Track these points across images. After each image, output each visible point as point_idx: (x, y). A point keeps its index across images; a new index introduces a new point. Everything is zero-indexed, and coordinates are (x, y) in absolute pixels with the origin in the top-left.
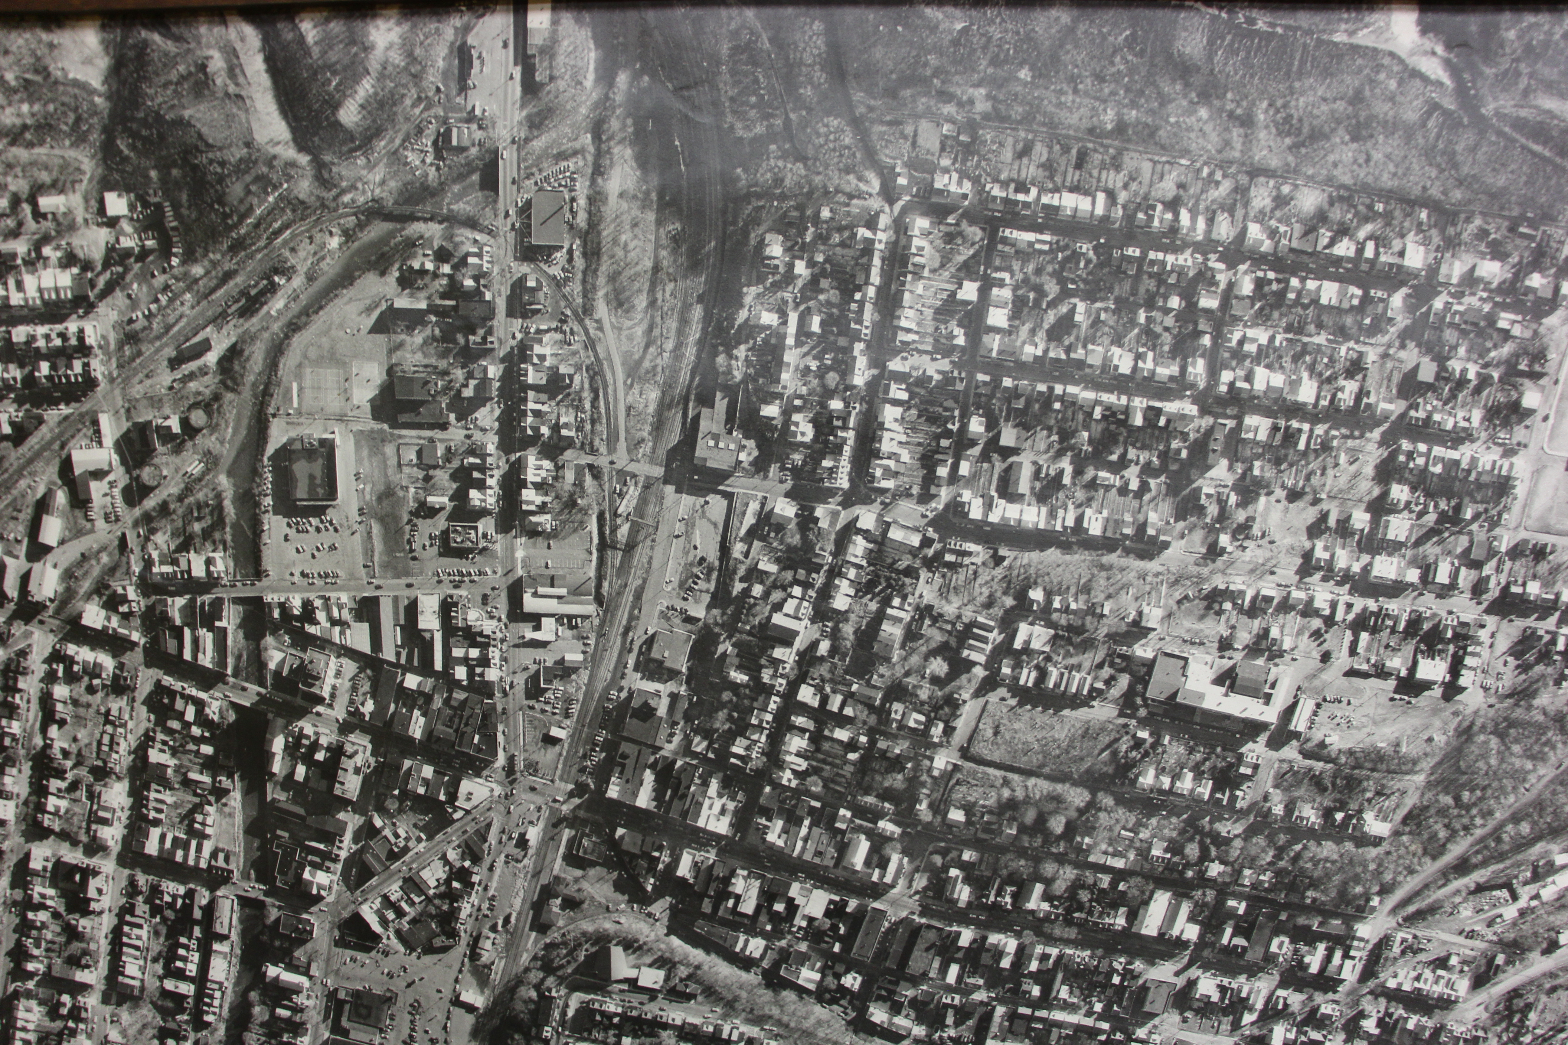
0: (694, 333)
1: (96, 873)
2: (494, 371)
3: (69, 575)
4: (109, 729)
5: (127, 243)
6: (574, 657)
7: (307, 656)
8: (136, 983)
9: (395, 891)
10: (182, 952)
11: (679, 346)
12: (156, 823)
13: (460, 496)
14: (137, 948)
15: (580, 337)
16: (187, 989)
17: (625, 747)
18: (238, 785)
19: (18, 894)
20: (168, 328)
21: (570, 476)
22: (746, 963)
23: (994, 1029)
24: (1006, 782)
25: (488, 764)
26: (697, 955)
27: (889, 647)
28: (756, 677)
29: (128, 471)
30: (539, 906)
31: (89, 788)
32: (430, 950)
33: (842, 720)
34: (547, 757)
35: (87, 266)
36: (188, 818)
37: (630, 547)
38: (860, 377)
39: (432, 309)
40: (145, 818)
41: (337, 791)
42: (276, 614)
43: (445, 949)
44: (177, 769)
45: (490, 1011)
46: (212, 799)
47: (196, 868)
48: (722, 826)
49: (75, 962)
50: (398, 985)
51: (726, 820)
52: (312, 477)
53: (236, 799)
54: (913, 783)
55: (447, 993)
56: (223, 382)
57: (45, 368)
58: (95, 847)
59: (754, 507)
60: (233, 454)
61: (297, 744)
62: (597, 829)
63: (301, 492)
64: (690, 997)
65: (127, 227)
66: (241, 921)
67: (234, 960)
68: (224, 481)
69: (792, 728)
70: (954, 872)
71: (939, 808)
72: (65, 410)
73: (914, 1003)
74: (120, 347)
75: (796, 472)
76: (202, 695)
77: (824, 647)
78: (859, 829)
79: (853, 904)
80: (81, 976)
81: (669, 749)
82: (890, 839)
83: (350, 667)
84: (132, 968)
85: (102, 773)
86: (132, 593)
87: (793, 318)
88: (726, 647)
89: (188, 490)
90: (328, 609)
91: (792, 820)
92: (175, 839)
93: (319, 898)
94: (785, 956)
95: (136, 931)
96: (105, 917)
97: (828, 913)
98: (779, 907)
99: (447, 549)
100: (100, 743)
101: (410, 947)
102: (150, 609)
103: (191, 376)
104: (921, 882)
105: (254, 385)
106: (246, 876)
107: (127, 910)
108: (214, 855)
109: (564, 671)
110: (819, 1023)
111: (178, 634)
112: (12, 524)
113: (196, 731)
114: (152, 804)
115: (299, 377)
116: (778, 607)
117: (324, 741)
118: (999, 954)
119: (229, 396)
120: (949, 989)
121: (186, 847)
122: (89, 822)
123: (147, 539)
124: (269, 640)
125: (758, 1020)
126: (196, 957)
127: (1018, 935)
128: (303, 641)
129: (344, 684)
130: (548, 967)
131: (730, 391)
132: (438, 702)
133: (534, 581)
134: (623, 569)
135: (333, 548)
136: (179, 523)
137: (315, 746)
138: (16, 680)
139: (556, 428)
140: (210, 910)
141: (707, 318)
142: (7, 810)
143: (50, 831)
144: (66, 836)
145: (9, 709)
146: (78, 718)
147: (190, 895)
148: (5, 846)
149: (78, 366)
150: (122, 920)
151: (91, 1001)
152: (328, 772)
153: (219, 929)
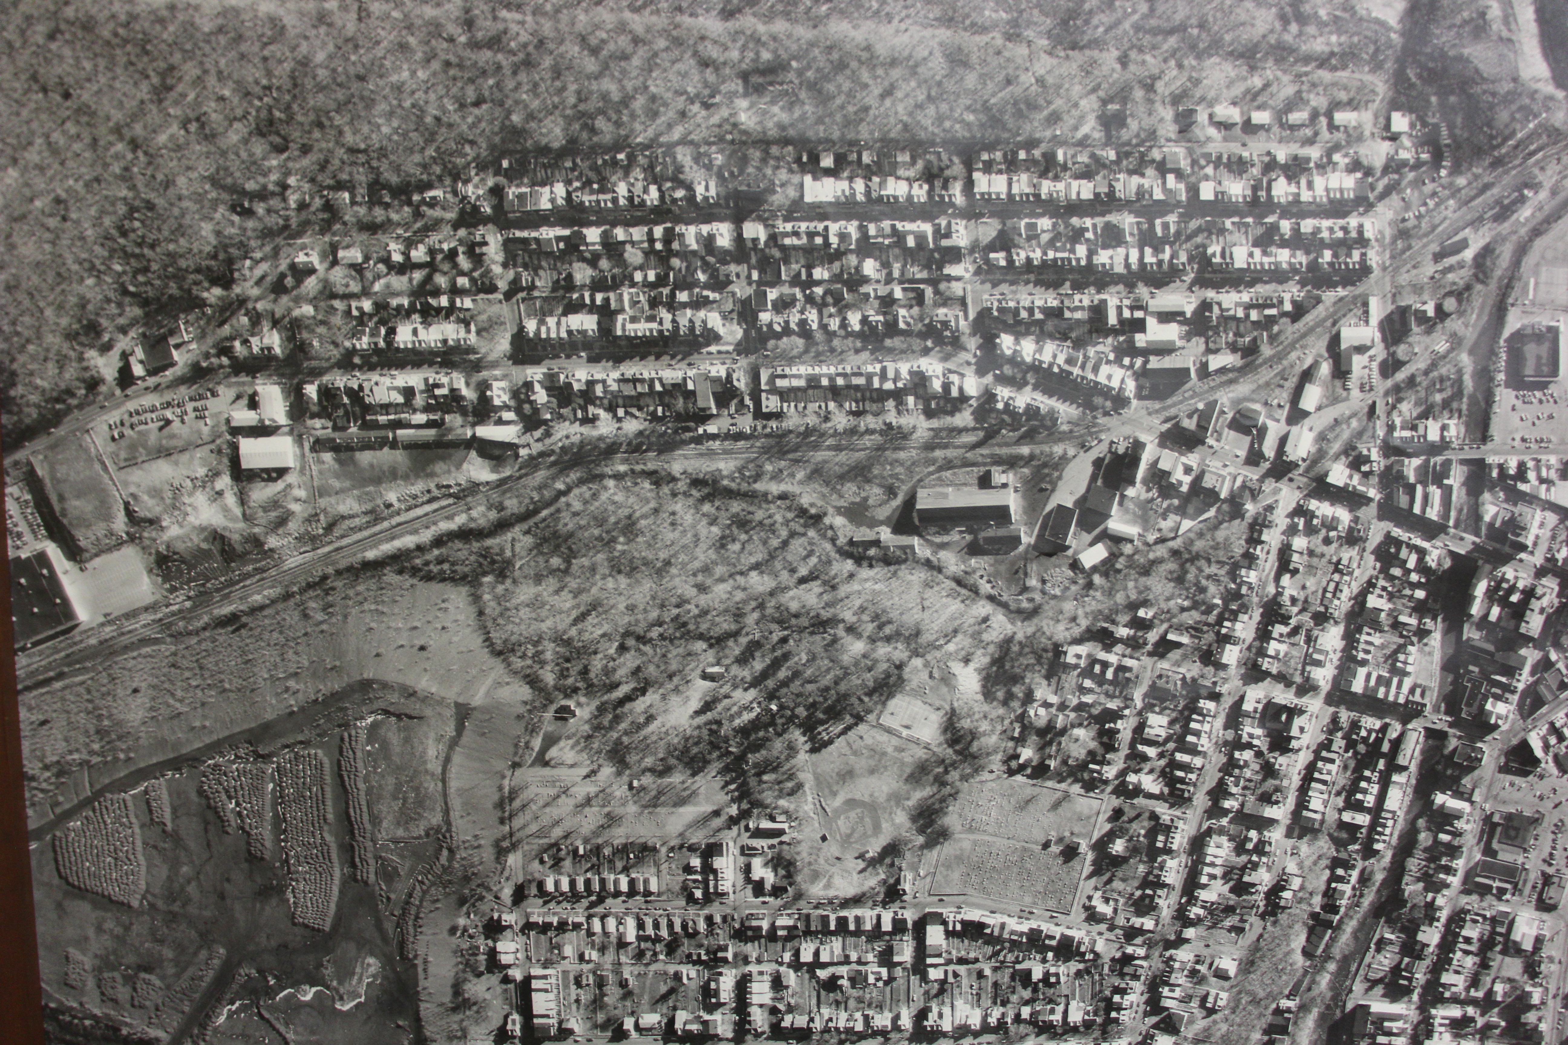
1: (1301, 712)
3: (1322, 438)
4: (1336, 577)
5: (1404, 155)
7: (1517, 510)
8: (1318, 817)
9: (1560, 718)
10: (1363, 784)
12: (1364, 663)
14: (1324, 783)
16: (1362, 819)
18: (1440, 625)
19: (1230, 735)
20: (1434, 228)
29: (1387, 348)
31: (1309, 631)
35: (1368, 172)
36: (1392, 657)
40: (1353, 659)
41: (1523, 628)
42: (1495, 474)
44: (1390, 613)
46: (1415, 639)
47: (1395, 704)
49: (1266, 798)
50: (1546, 806)
52: (1539, 358)
53: (1436, 639)
56: (1476, 276)
57: (1327, 255)
58: (1307, 688)
60: (1475, 336)
61: (1498, 587)
63: (1529, 369)
65: (1406, 141)
66: (1423, 752)
67: (1409, 790)
68: (1465, 359)
72: (1341, 292)
74: (1394, 242)
76: (1425, 545)
80: (1270, 812)
83: (1552, 518)
84: (1316, 803)
85: (1322, 619)
86: (1375, 455)
89: (1433, 365)
90: (1538, 469)
92: (1379, 677)
93: (1496, 727)
95: (1329, 766)
96: (1302, 754)
100: (1325, 590)
101: (1563, 770)
102: (1388, 468)
103: (1450, 269)
105: (1500, 279)
106: (1436, 709)
107: (1326, 745)
108: (1412, 691)
111: (1411, 490)
112: (1277, 391)
113: (1414, 577)
114: (1362, 646)
115: (1536, 274)
119: (1479, 287)
121: (1388, 684)
122: (1305, 664)
123: (1394, 407)
124: (1487, 496)
126: (1375, 789)
128: (1515, 497)
129: (1546, 533)
135: (1551, 417)
136: (1423, 394)
137: (1512, 589)
138: (1260, 533)
140: (1397, 744)
142: (1231, 655)
143: (1267, 674)
144: (1282, 678)
145: (1250, 560)
146: (1310, 567)
147: (1384, 729)
148: (1224, 689)
149: (1356, 255)
150: (1317, 756)
151: (1276, 835)
152: (1518, 612)
153: (1401, 761)
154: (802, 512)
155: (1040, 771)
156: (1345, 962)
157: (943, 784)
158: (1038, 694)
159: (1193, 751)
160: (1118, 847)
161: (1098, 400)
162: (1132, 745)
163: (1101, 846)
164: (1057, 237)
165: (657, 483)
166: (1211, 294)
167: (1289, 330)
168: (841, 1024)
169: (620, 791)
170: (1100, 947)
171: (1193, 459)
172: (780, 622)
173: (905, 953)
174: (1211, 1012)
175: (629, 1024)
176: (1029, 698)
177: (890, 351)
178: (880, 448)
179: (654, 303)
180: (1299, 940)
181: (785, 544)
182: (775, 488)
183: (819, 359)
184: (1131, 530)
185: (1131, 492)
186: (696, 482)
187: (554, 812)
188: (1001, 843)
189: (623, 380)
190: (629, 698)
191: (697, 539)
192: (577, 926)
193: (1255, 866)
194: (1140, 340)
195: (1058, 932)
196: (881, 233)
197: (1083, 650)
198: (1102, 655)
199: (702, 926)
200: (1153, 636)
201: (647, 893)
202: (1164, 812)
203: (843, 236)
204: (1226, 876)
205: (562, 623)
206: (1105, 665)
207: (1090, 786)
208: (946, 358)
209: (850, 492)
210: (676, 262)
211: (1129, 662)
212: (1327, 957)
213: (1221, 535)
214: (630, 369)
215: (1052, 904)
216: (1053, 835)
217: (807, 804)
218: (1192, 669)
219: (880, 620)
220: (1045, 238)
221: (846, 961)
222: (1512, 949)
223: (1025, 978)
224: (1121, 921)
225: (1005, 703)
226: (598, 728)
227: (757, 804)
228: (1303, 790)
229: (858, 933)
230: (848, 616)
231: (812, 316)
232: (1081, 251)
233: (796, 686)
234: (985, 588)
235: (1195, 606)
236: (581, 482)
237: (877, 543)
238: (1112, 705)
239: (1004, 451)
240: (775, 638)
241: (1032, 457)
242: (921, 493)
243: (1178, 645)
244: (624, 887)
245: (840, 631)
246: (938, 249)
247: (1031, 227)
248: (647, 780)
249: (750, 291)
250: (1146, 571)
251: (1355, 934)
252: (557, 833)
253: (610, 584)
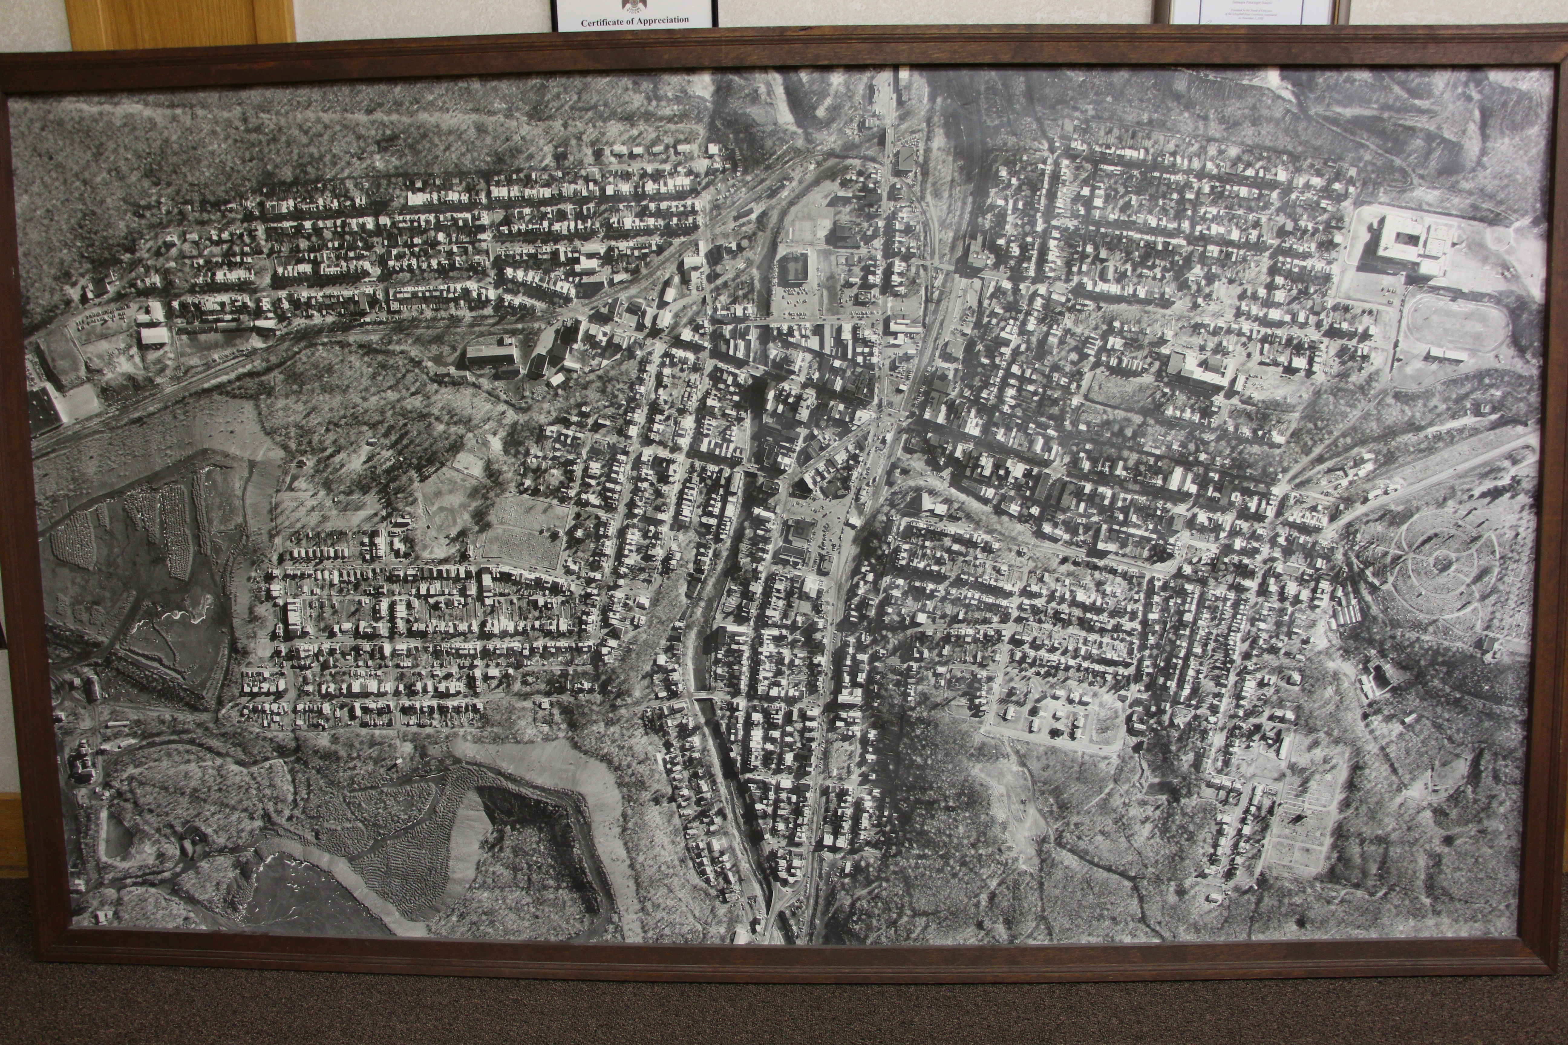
0: (969, 208)
1: (674, 462)
2: (881, 224)
3: (676, 316)
4: (689, 389)
5: (717, 166)
6: (912, 352)
7: (789, 352)
8: (688, 520)
9: (821, 466)
10: (712, 502)
11: (962, 214)
12: (707, 435)
13: (865, 278)
14: (690, 501)
15: (919, 210)
16: (713, 521)
17: (933, 394)
18: (749, 415)
19: (635, 473)
20: (734, 203)
21: (913, 269)
22: (985, 501)
23: (1102, 537)
24: (1105, 412)
25: (869, 403)
26: (963, 497)
27: (1052, 347)
28: (993, 362)
29: (710, 267)
30: (890, 473)
31: (675, 418)
32: (836, 497)
33: (1031, 381)
34: (897, 399)
35: (697, 175)
36: (723, 433)
37: (939, 301)
38: (1040, 227)
39: (854, 197)
40: (702, 433)
41: (798, 417)
42: (775, 333)
43: (843, 496)
44: (720, 408)
45: (863, 528)
46: (736, 423)
47: (726, 458)
48: (976, 432)
49: (658, 509)
50: (818, 516)
51: (978, 429)
52: (797, 270)
53: (747, 423)
54: (1063, 411)
55: (843, 520)
56: (758, 227)
57: (675, 220)
58: (676, 449)
59: (993, 284)
60: (760, 259)
61: (781, 394)
62: (919, 434)
63: (791, 276)
64: (959, 519)
65: (717, 159)
66: (744, 485)
67: (739, 506)
68: (755, 272)
69: (1009, 385)
70: (1082, 455)
71: (1075, 424)
72: (683, 239)
73: (1064, 523)
74: (711, 211)
75: (1011, 269)
76: (737, 372)
77: (1023, 347)
78: (1038, 434)
79: (1036, 471)
80: (660, 516)
81: (953, 395)
82: (1052, 438)
83: (809, 357)
84: (686, 511)
85: (682, 412)
86: (706, 324)
87: (1011, 202)
88: (980, 347)
89: (738, 276)
90: (800, 330)
91: (1009, 429)
92: (716, 443)
93: (784, 471)
94: (1004, 498)
95: (691, 492)
96: (676, 485)
97: (1024, 476)
98: (1002, 472)
99: (857, 302)
100: (683, 397)
101: (826, 496)
102: (715, 331)
103: (744, 224)
104: (1067, 459)
105: (773, 228)
106: (749, 461)
107: (689, 480)
108: (735, 451)
109: (907, 358)
110: (1019, 533)
111: (727, 342)
112: (651, 292)
113: (732, 389)
114: (706, 427)
115: (793, 225)
116: (1003, 329)
117: (793, 393)
118: (1103, 498)
119: (760, 233)
120: (1081, 515)
121: (721, 447)
122: (674, 436)
123: (716, 298)
124: (771, 345)
125: (990, 532)
126: (719, 505)
127: (1112, 488)
128: (787, 345)
129: (806, 365)
130: (892, 505)
131: (984, 233)
132: (849, 373)
133: (895, 317)
134: (935, 312)
135: (804, 301)
136: (732, 291)
137: (789, 395)
138: (645, 366)
139: (908, 248)
140: (729, 480)
141: (974, 202)
142: (633, 431)
143: (653, 441)
144: (661, 443)
145: (641, 381)
146: (673, 384)
147: (721, 471)
148: (631, 449)
149: (691, 220)
150: (684, 486)
151: (664, 529)
152: (794, 408)
153: (733, 489)
154: (412, 360)
155: (535, 492)
156: (710, 602)
157: (487, 499)
158: (532, 451)
159: (615, 482)
160: (579, 533)
161: (556, 300)
162: (583, 479)
163: (570, 533)
164: (533, 217)
165: (342, 347)
166: (613, 243)
167: (656, 260)
168: (443, 629)
169: (328, 503)
170: (573, 588)
171: (607, 329)
172: (403, 415)
173: (473, 590)
174: (637, 627)
175: (336, 628)
176: (527, 453)
177: (452, 278)
178: (448, 327)
179: (338, 258)
180: (683, 588)
181: (404, 376)
182: (398, 348)
183: (417, 283)
184: (576, 366)
185: (575, 346)
186: (361, 346)
187: (296, 515)
188: (518, 530)
189: (324, 297)
190: (332, 455)
191: (362, 374)
192: (310, 576)
193: (654, 546)
194: (578, 268)
195: (550, 579)
196: (446, 219)
197: (554, 428)
198: (565, 431)
199: (371, 575)
200: (590, 421)
201: (343, 557)
202: (601, 513)
203: (428, 222)
204: (638, 551)
205: (299, 418)
206: (566, 436)
207: (563, 500)
208: (479, 281)
209: (434, 349)
210: (347, 237)
211: (579, 435)
212: (700, 599)
213: (624, 367)
214: (328, 291)
215: (546, 564)
216: (545, 527)
217: (420, 510)
218: (613, 439)
219: (452, 413)
220: (527, 218)
221: (443, 594)
222: (805, 597)
223: (535, 604)
224: (583, 574)
225: (515, 456)
226: (317, 471)
227: (395, 509)
228: (679, 504)
229: (448, 578)
230: (436, 412)
231: (414, 262)
232: (546, 224)
233: (411, 448)
234: (503, 397)
235: (612, 405)
236: (306, 347)
237: (448, 375)
238: (571, 457)
239: (510, 327)
240: (401, 423)
241: (523, 329)
242: (469, 349)
243: (604, 426)
244: (332, 554)
245: (432, 420)
246: (474, 226)
247: (520, 213)
248: (342, 497)
249: (384, 250)
250: (585, 387)
251: (714, 586)
252: (298, 525)
253: (321, 398)
